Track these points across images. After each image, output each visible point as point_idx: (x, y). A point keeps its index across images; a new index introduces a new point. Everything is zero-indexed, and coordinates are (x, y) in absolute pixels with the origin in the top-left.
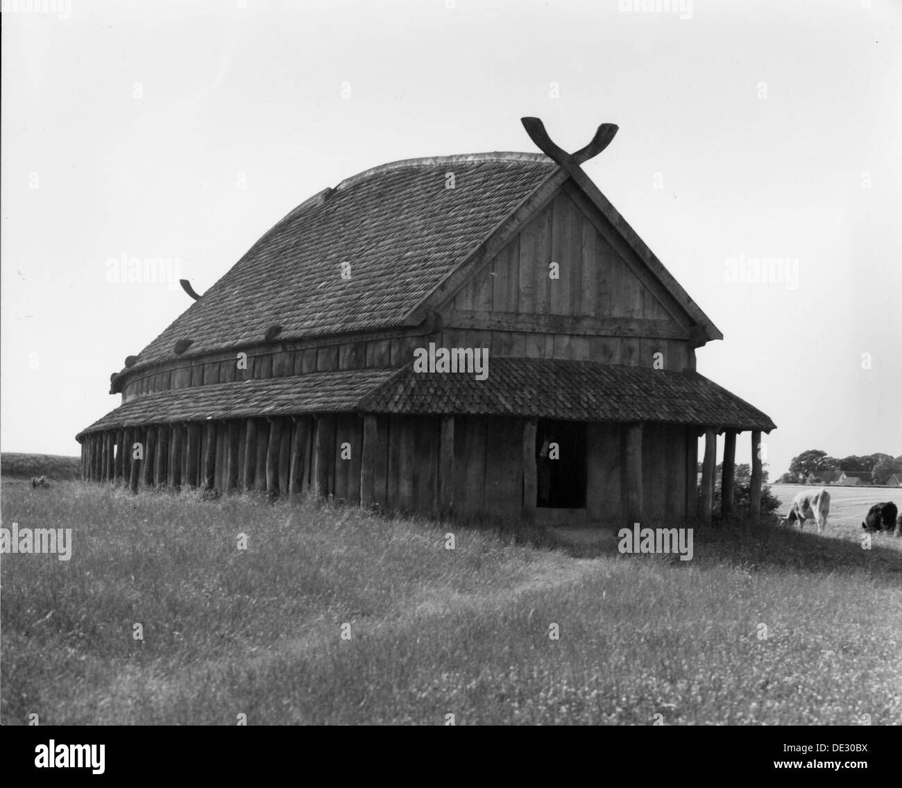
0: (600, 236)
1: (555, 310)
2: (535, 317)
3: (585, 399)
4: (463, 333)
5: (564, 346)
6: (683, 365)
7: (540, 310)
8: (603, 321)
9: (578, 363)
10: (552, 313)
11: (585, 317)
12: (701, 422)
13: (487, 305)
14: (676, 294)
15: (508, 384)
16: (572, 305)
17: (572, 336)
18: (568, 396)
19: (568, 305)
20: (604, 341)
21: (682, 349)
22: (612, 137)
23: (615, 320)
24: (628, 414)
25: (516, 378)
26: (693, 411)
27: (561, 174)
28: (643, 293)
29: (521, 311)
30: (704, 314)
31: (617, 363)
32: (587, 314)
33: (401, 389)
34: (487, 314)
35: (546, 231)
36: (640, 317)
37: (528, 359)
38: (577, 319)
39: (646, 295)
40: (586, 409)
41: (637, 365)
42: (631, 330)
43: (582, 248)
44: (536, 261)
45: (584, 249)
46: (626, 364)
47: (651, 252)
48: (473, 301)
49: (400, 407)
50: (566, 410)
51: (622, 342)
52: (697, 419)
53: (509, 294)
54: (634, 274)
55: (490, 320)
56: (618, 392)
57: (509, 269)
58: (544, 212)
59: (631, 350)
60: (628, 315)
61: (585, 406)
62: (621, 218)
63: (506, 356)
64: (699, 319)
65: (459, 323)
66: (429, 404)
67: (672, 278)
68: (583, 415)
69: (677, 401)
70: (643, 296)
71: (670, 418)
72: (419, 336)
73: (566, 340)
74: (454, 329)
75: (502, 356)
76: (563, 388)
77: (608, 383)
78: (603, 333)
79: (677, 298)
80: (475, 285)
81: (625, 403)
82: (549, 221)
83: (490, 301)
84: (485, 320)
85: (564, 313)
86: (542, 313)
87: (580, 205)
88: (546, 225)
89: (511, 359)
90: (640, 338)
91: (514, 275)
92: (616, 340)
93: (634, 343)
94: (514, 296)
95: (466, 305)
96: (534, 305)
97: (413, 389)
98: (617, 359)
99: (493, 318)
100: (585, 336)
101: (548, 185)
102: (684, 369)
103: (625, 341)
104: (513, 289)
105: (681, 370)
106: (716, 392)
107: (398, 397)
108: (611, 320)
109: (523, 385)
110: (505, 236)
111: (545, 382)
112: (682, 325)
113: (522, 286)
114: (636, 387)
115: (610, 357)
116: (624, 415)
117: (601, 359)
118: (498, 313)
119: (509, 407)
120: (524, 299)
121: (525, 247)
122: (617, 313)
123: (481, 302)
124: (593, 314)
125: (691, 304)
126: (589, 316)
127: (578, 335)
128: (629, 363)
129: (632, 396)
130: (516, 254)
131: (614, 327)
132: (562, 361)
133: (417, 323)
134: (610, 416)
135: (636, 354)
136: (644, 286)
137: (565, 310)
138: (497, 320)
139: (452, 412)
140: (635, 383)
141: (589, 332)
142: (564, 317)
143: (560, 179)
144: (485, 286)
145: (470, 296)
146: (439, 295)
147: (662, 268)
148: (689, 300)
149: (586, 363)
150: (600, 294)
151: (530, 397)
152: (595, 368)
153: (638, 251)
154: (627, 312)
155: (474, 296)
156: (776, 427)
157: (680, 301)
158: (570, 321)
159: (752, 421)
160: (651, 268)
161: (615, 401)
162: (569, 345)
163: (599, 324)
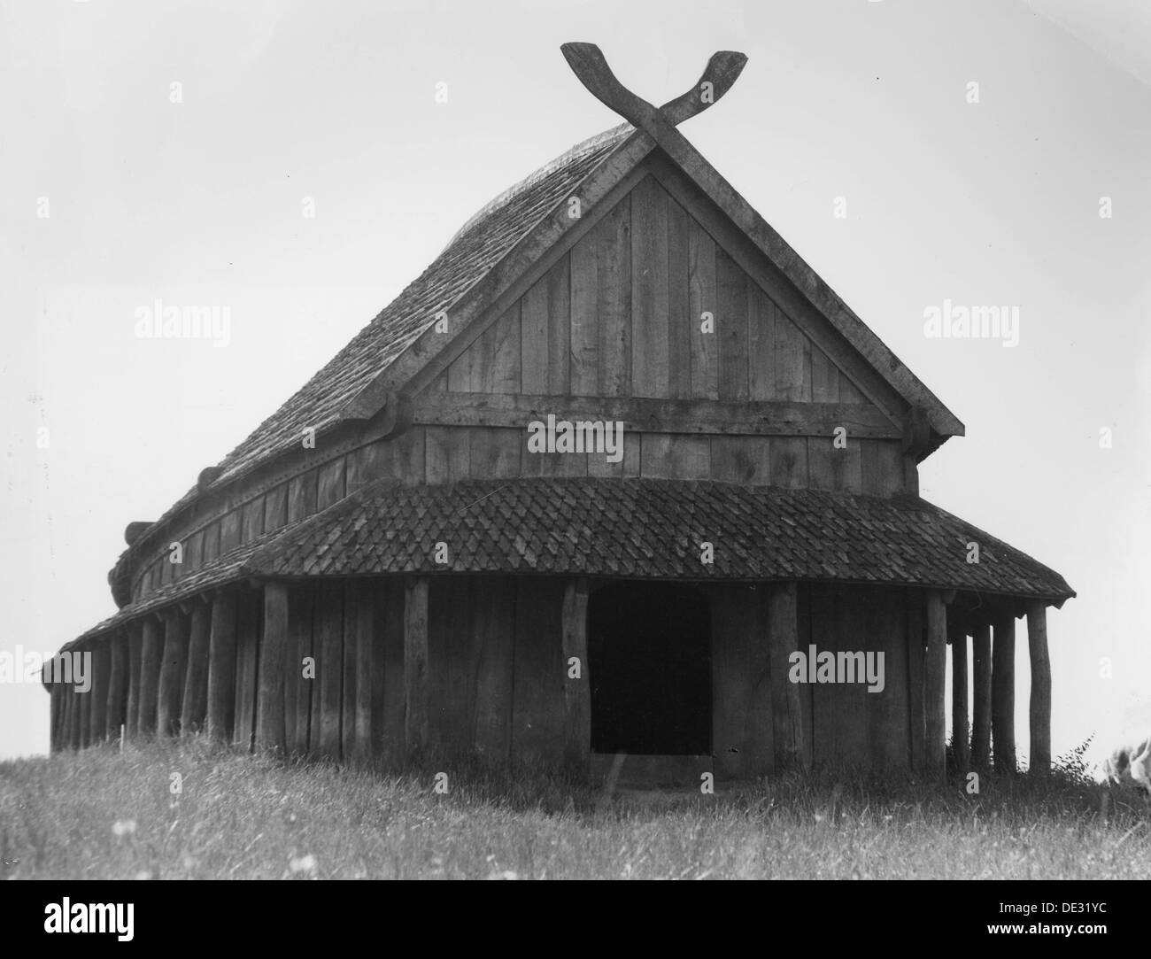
0: (723, 255)
1: (641, 391)
2: (603, 401)
3: (685, 543)
4: (466, 433)
5: (660, 454)
6: (892, 486)
7: (612, 390)
8: (734, 408)
9: (687, 485)
10: (636, 395)
11: (699, 401)
12: (912, 580)
13: (510, 383)
14: (870, 352)
15: (539, 521)
16: (673, 379)
17: (675, 436)
18: (651, 538)
19: (665, 381)
20: (737, 444)
21: (889, 456)
22: (735, 75)
23: (757, 406)
24: (763, 569)
25: (558, 510)
26: (902, 563)
27: (639, 142)
28: (809, 355)
29: (575, 393)
30: (924, 388)
31: (762, 484)
32: (703, 396)
33: (335, 534)
34: (509, 399)
35: (619, 246)
36: (806, 399)
37: (591, 480)
38: (685, 406)
39: (815, 360)
40: (681, 560)
41: (803, 487)
42: (788, 422)
43: (689, 277)
44: (602, 302)
45: (693, 279)
46: (780, 485)
47: (817, 277)
48: (483, 375)
49: (325, 564)
50: (641, 563)
51: (771, 444)
52: (905, 575)
53: (552, 361)
54: (792, 321)
55: (516, 409)
56: (752, 530)
57: (551, 317)
58: (615, 212)
59: (790, 461)
60: (783, 397)
61: (682, 554)
62: (757, 217)
63: (549, 475)
64: (917, 397)
65: (456, 416)
66: (379, 557)
67: (860, 324)
68: (674, 570)
69: (869, 547)
70: (810, 361)
71: (849, 573)
72: (379, 441)
73: (665, 444)
74: (448, 427)
75: (541, 475)
76: (645, 526)
77: (737, 516)
78: (735, 430)
79: (870, 360)
80: (486, 347)
81: (763, 548)
82: (626, 229)
83: (516, 376)
84: (505, 411)
85: (659, 396)
86: (615, 394)
87: (683, 200)
88: (619, 237)
89: (556, 480)
90: (806, 437)
91: (559, 326)
92: (762, 441)
93: (797, 447)
94: (561, 365)
95: (468, 383)
96: (600, 382)
97: (357, 533)
98: (763, 476)
99: (522, 406)
100: (700, 436)
101: (615, 162)
102: (894, 494)
103: (778, 443)
104: (560, 354)
105: (888, 495)
106: (954, 532)
107: (326, 547)
108: (749, 405)
109: (569, 521)
110: (535, 254)
111: (612, 515)
112: (887, 413)
113: (576, 349)
114: (791, 523)
115: (750, 473)
116: (756, 569)
117: (732, 478)
118: (529, 398)
119: (531, 559)
120: (580, 369)
121: (582, 277)
122: (762, 392)
123: (498, 377)
124: (714, 396)
125: (899, 369)
126: (707, 400)
127: (688, 435)
128: (787, 485)
129: (779, 537)
130: (562, 291)
131: (754, 418)
132: (657, 482)
133: (369, 414)
134: (727, 571)
135: (800, 467)
136: (810, 341)
137: (659, 387)
138: (529, 409)
139: (418, 570)
140: (791, 516)
141: (708, 429)
142: (657, 402)
143: (639, 150)
144: (505, 348)
145: (477, 367)
146: (410, 363)
147: (841, 306)
148: (895, 362)
149: (701, 484)
150: (726, 358)
151: (576, 541)
152: (716, 492)
153: (791, 276)
154: (782, 391)
155: (484, 368)
156: (1074, 595)
157: (876, 365)
158: (671, 408)
159: (1024, 582)
160: (818, 306)
161: (743, 546)
162: (670, 455)
163: (726, 414)
